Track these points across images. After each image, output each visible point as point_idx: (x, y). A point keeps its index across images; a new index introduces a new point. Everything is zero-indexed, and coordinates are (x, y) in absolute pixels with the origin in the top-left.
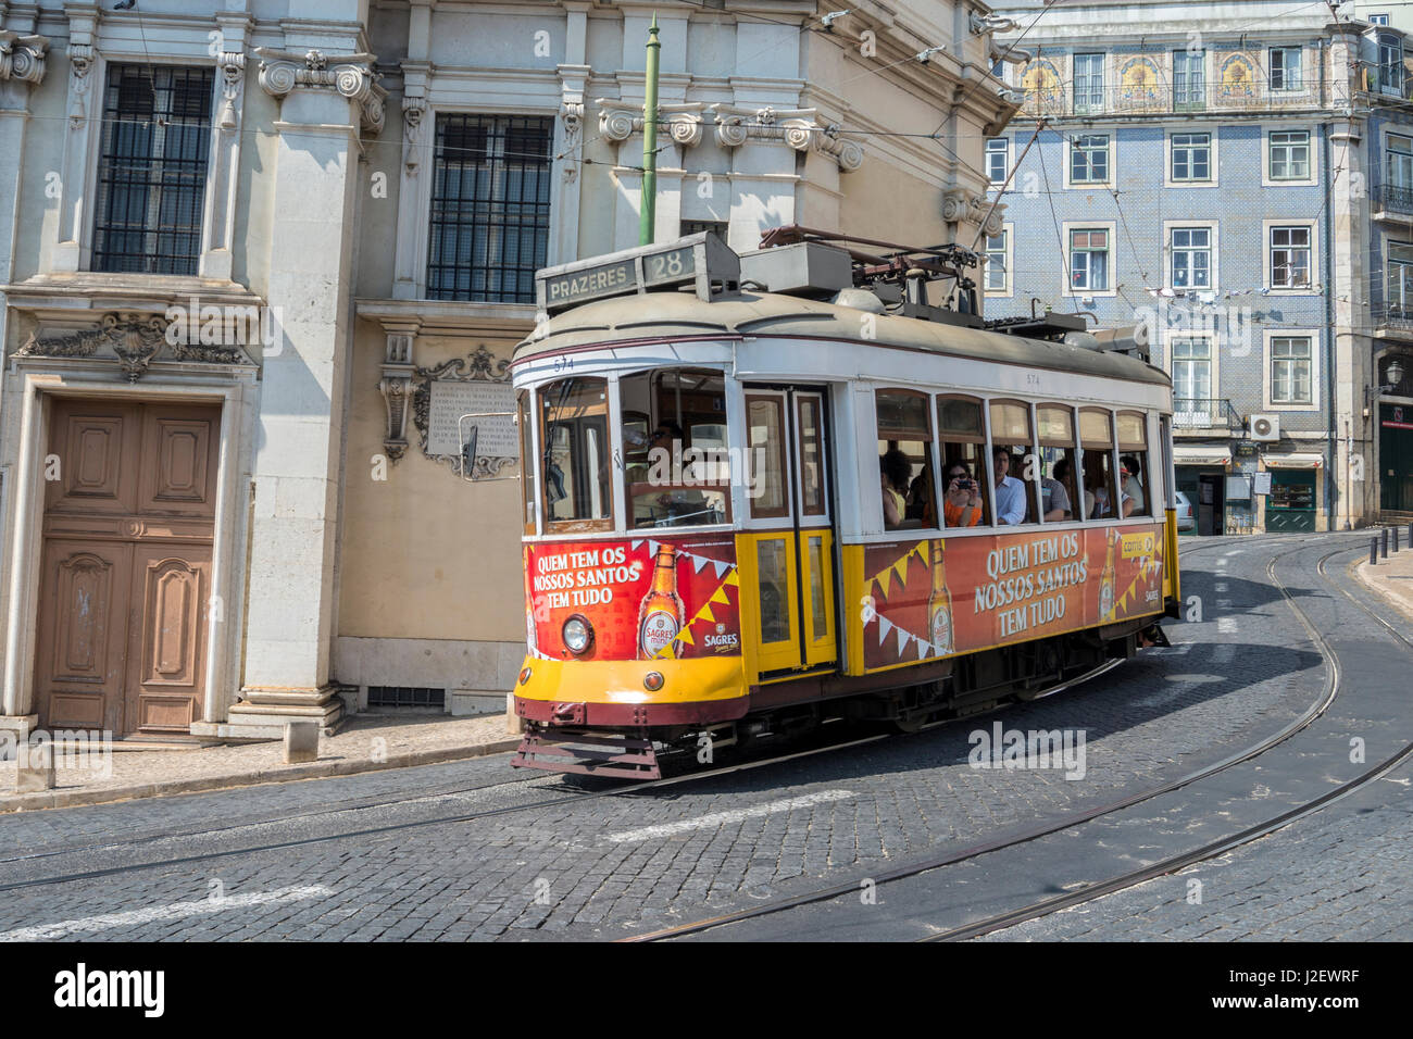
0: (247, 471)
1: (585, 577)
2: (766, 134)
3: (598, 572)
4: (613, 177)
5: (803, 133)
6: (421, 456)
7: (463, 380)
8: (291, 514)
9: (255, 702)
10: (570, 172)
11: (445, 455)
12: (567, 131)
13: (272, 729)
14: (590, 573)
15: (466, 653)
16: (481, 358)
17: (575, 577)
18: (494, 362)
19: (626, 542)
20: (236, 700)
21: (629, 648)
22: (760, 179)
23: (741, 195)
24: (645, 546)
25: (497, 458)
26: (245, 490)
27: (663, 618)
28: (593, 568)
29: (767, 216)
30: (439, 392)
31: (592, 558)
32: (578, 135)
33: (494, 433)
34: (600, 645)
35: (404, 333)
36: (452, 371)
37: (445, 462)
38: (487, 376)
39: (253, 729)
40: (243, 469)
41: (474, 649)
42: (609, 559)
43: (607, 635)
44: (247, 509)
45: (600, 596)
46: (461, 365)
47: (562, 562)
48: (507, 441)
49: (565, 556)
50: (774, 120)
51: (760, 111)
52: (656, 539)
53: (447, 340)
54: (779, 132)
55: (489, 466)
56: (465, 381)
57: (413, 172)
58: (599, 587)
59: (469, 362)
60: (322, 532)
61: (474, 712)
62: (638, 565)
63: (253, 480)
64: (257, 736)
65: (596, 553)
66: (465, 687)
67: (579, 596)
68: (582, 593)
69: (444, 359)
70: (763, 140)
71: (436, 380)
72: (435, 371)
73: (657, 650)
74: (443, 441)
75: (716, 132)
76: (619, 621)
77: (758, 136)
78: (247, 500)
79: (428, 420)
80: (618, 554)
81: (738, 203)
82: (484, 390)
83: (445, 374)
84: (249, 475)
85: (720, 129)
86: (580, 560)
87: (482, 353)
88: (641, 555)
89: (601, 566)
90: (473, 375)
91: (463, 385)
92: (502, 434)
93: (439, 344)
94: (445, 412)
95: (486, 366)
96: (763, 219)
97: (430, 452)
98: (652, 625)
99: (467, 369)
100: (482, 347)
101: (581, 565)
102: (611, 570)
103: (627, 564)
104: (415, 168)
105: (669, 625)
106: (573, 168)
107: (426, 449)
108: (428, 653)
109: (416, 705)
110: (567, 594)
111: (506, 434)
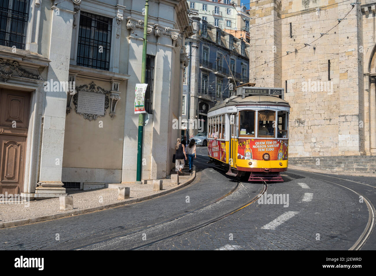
0: (40, 114)
1: (269, 146)
2: (166, 34)
3: (272, 145)
4: (128, 39)
5: (175, 36)
6: (75, 113)
7: (87, 91)
8: (55, 128)
9: (44, 186)
10: (118, 35)
11: (82, 113)
12: (118, 24)
13: (52, 194)
14: (270, 145)
15: (87, 172)
16: (93, 85)
17: (267, 146)
18: (96, 87)
19: (277, 140)
20: (36, 186)
21: (276, 159)
22: (164, 46)
23: (160, 49)
24: (279, 141)
25: (96, 115)
26: (40, 120)
27: (281, 153)
28: (271, 144)
29: (165, 55)
30: (81, 94)
31: (271, 143)
32: (120, 25)
33: (96, 108)
34: (271, 158)
35: (74, 75)
36: (85, 88)
37: (82, 115)
38: (94, 91)
39: (46, 194)
40: (39, 113)
41: (89, 170)
42: (274, 143)
43: (272, 156)
44: (41, 126)
45: (272, 149)
46: (87, 87)
47: (264, 143)
48: (99, 110)
49: (264, 142)
50: (169, 31)
51: (166, 28)
52: (281, 140)
53: (83, 79)
54: (170, 34)
55: (94, 117)
56: (88, 92)
57: (75, 27)
58: (272, 148)
59: (89, 86)
60: (64, 134)
61: (89, 189)
62: (278, 144)
63: (43, 117)
64: (47, 197)
65: (271, 142)
66: (86, 182)
67: (267, 149)
68: (268, 149)
69: (82, 84)
70: (166, 36)
71: (80, 90)
72: (80, 88)
73: (280, 159)
74: (81, 109)
75: (156, 32)
76: (275, 154)
77: (164, 34)
78: (41, 123)
79: (77, 102)
80: (276, 142)
81: (159, 51)
82: (94, 95)
83: (83, 89)
84: (41, 115)
85: (157, 31)
86: (268, 143)
87: (93, 84)
88: (279, 142)
89: (272, 144)
90: (90, 90)
91: (87, 93)
92: (98, 108)
93: (80, 80)
94: (82, 100)
95: (94, 88)
96: (164, 56)
97: (78, 112)
98: (280, 155)
99: (88, 88)
100: (93, 82)
101: (268, 144)
102: (274, 145)
103: (277, 144)
104: (76, 27)
105: (282, 155)
106: (119, 34)
107: (77, 111)
108: (76, 172)
109: (72, 187)
110: (264, 149)
111: (99, 108)
